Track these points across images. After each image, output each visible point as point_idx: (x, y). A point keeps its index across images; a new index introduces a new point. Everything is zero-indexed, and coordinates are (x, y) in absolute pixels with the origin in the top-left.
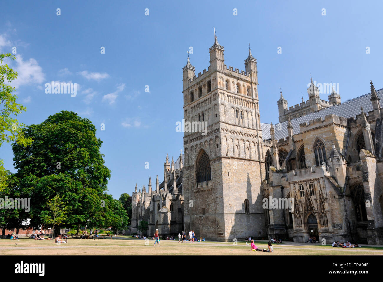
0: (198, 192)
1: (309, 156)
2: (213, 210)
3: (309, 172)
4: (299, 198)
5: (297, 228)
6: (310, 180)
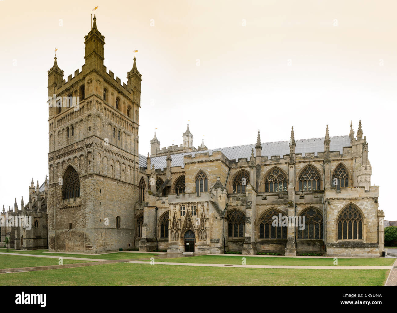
1: (190, 185)
2: (81, 225)
3: (194, 196)
4: (178, 216)
5: (173, 242)
6: (194, 203)
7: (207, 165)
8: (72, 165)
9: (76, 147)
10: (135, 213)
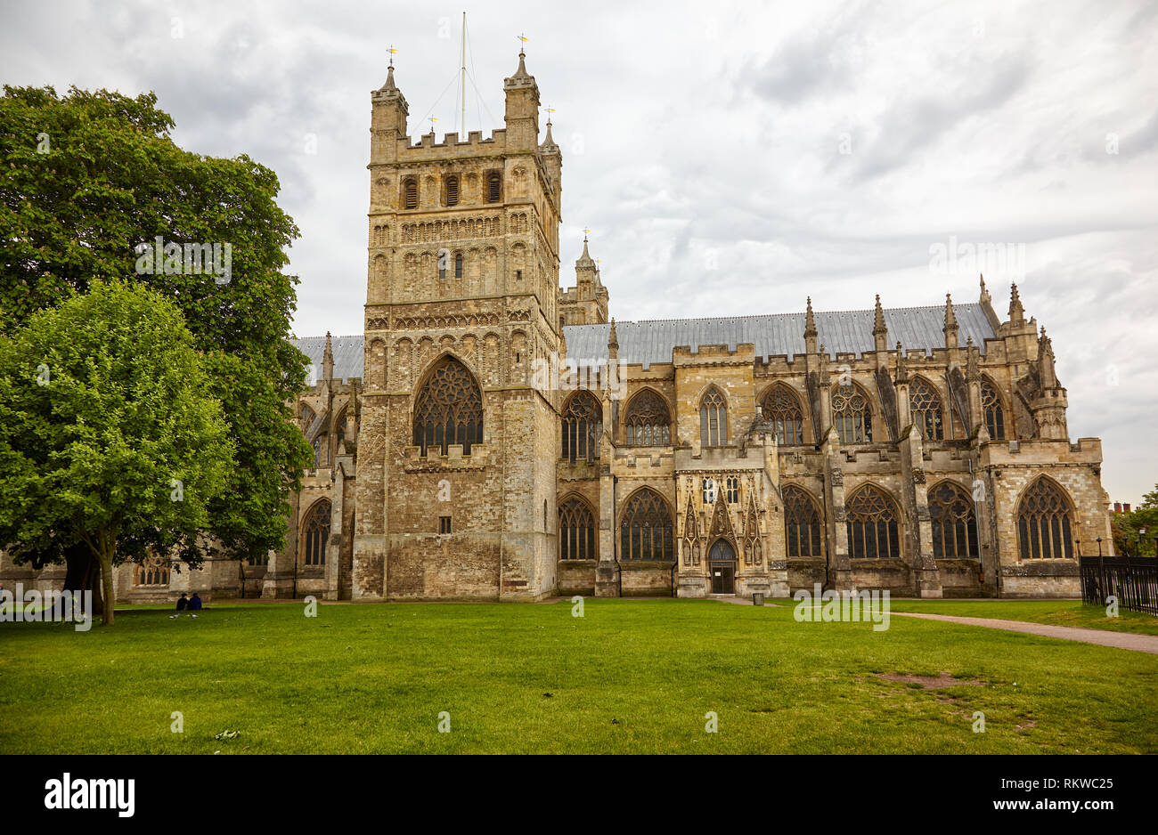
0: (424, 471)
1: (689, 420)
2: (486, 522)
3: (732, 454)
4: (699, 507)
5: (688, 569)
6: (731, 472)
7: (725, 374)
8: (457, 354)
9: (473, 310)
10: (558, 490)
